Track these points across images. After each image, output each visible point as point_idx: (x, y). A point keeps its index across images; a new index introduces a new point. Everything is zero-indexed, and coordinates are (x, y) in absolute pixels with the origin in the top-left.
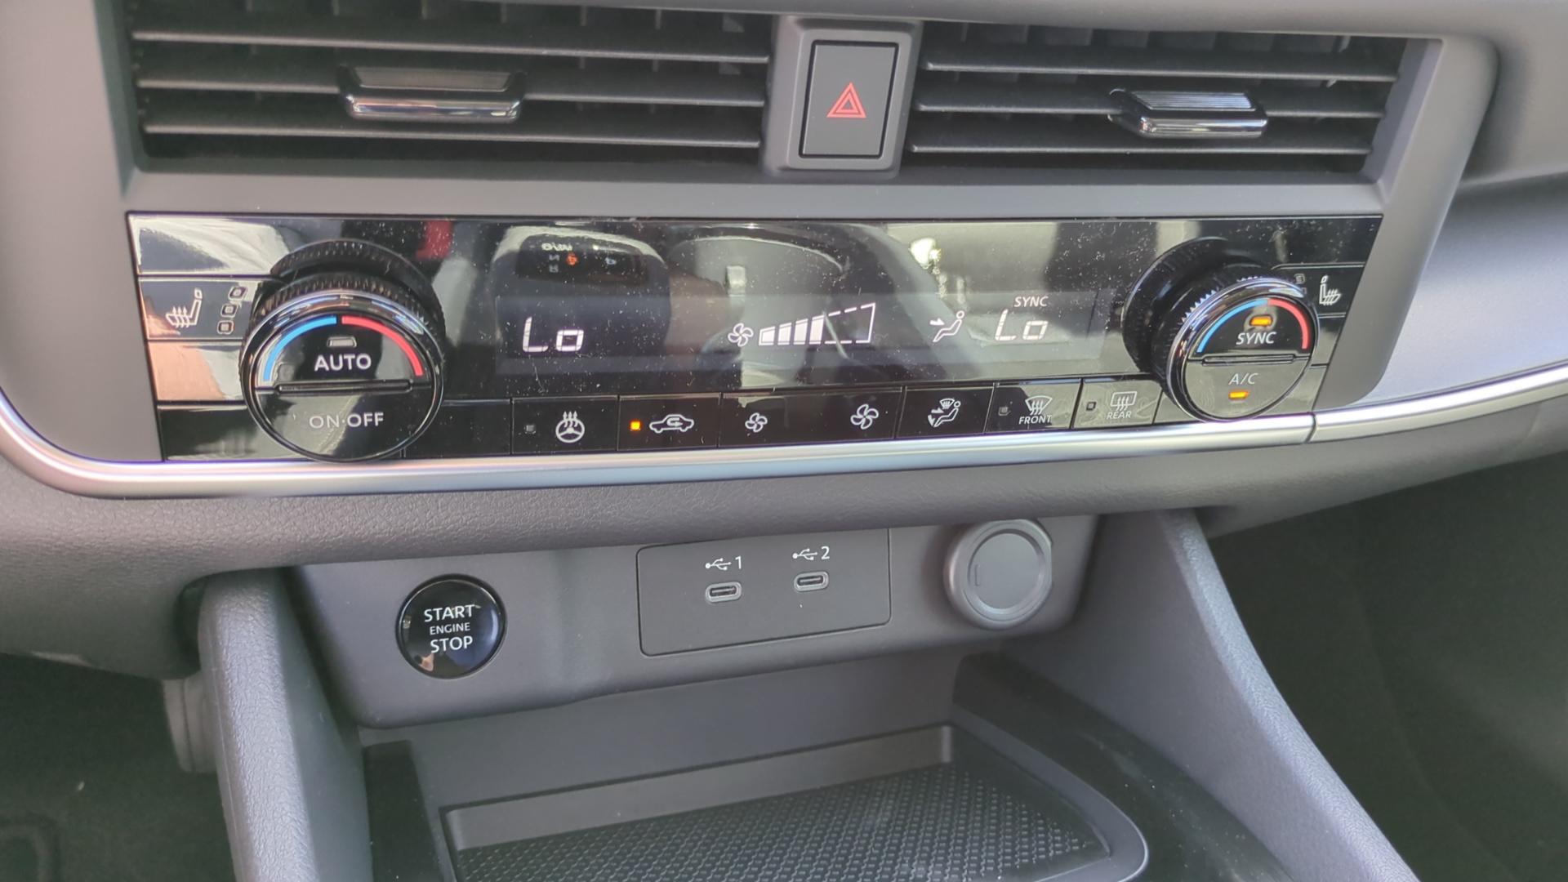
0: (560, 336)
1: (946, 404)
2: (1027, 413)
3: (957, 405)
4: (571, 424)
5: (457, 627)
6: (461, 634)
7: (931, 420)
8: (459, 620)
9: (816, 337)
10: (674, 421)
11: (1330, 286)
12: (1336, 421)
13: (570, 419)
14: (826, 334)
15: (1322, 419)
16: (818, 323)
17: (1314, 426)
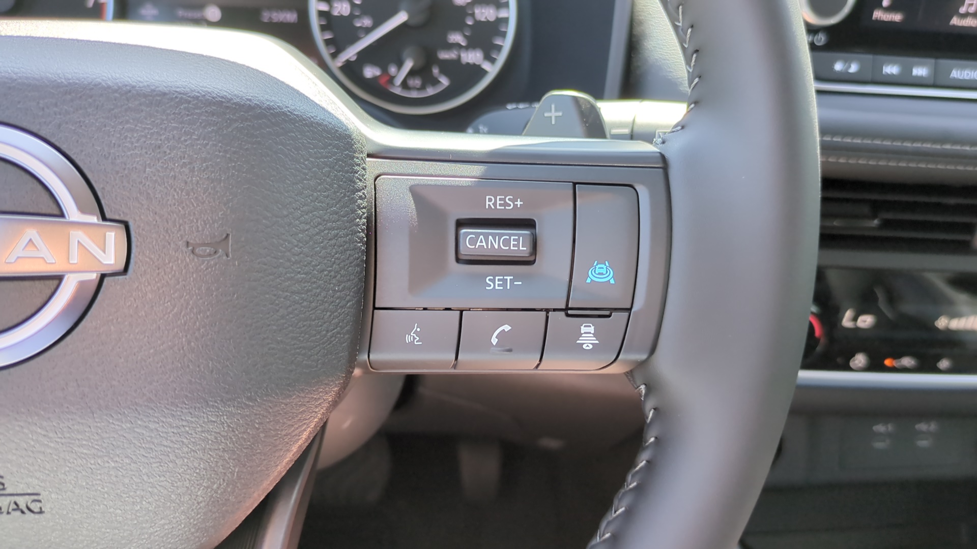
10: (905, 361)
13: (860, 356)
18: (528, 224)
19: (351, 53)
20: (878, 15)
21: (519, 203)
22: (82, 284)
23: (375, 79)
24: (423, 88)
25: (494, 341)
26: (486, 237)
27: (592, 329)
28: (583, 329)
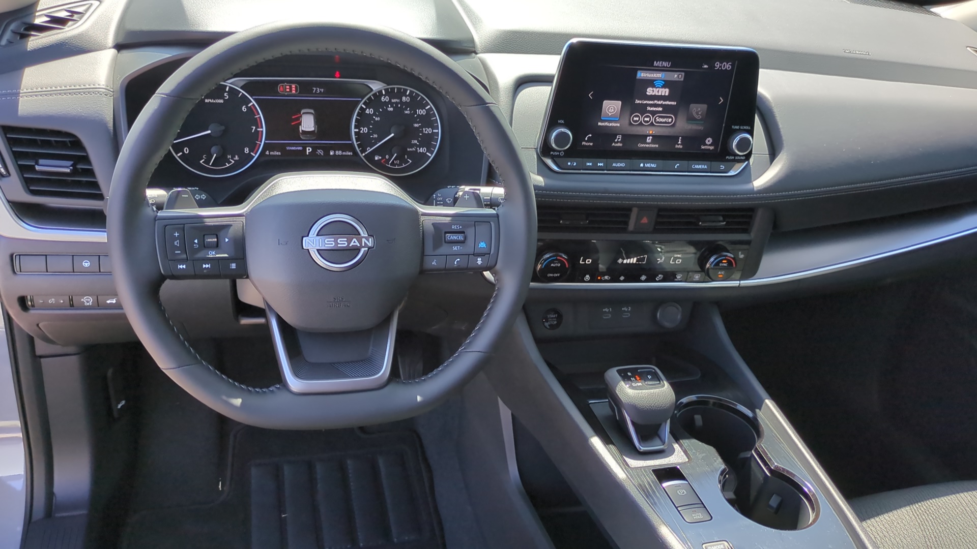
0: (587, 260)
1: (660, 276)
2: (676, 278)
3: (662, 276)
4: (588, 277)
5: (554, 319)
6: (554, 321)
7: (657, 279)
8: (554, 318)
9: (635, 262)
10: (606, 277)
11: (741, 254)
12: (744, 283)
13: (588, 276)
14: (637, 261)
15: (742, 282)
16: (635, 259)
17: (740, 284)
18: (463, 232)
19: (369, 150)
20: (584, 143)
21: (461, 227)
22: (365, 251)
23: (379, 160)
24: (400, 164)
25: (456, 263)
26: (453, 236)
27: (480, 259)
28: (478, 259)
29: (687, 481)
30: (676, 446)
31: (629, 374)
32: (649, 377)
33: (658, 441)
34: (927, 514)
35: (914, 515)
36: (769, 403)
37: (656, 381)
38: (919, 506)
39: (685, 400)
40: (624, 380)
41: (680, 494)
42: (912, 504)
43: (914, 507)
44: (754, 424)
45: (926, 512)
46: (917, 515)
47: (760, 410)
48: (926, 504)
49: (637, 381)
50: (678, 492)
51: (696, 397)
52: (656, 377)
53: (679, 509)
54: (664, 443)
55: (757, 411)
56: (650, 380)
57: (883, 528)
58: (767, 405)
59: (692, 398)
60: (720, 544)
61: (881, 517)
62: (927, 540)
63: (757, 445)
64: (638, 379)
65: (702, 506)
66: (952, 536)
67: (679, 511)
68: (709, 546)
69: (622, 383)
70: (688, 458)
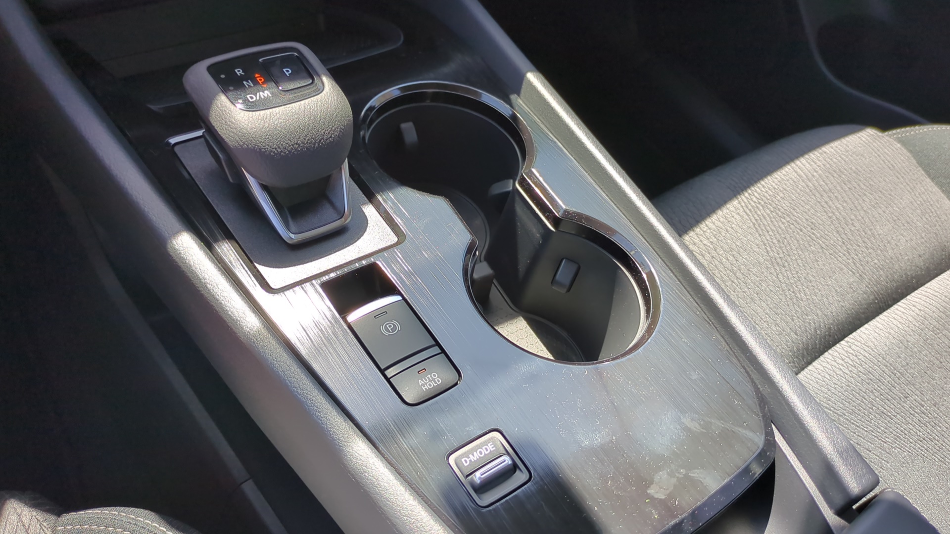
29: (400, 294)
30: (369, 210)
31: (239, 72)
32: (287, 71)
33: (327, 212)
34: (762, 206)
35: (746, 213)
36: (534, 79)
37: (303, 78)
38: (749, 194)
39: (377, 101)
40: (225, 91)
41: (387, 333)
42: (739, 194)
43: (743, 197)
44: (511, 126)
45: (760, 203)
46: (750, 210)
47: (519, 94)
48: (758, 190)
49: (258, 87)
50: (383, 329)
51: (399, 89)
52: (304, 70)
53: (390, 373)
54: (342, 215)
55: (513, 97)
56: (292, 78)
57: (709, 244)
58: (530, 84)
59: (392, 92)
60: (486, 443)
61: (703, 226)
62: (769, 249)
63: (523, 172)
64: (260, 80)
65: (436, 350)
66: (798, 233)
67: (388, 380)
68: (462, 456)
69: (222, 100)
70: (397, 235)
